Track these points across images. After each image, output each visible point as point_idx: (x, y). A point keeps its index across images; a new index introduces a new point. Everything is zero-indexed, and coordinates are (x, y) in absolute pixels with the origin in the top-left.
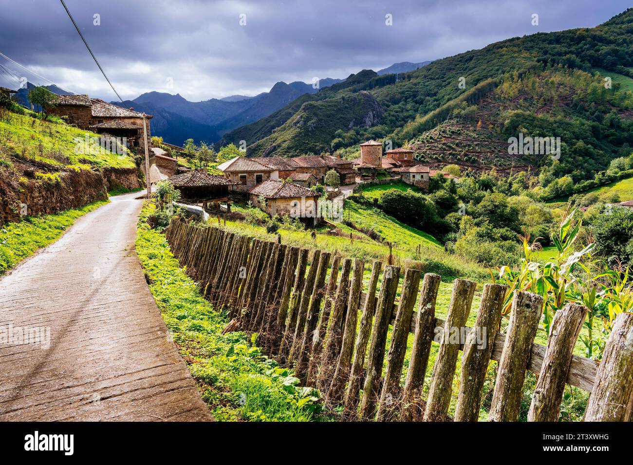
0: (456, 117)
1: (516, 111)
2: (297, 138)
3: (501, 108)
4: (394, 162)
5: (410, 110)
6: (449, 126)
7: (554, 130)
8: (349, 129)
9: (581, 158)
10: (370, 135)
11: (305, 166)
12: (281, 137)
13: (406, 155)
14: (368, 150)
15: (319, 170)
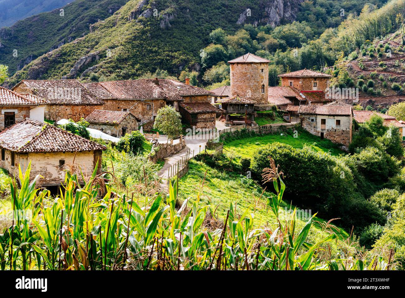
2: (137, 42)
4: (293, 94)
8: (237, 28)
10: (276, 41)
11: (123, 97)
12: (107, 38)
13: (316, 82)
14: (244, 70)
15: (149, 106)
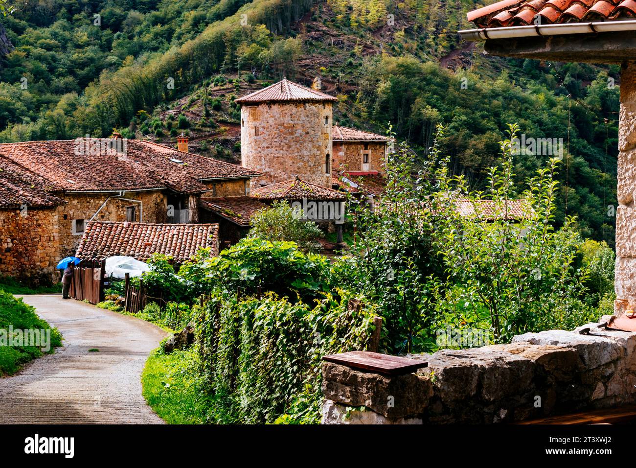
0: (246, 66)
1: (401, 60)
3: (357, 49)
5: (88, 44)
6: (230, 91)
7: (497, 115)
9: (573, 190)
13: (367, 152)
14: (287, 120)
15: (130, 210)
